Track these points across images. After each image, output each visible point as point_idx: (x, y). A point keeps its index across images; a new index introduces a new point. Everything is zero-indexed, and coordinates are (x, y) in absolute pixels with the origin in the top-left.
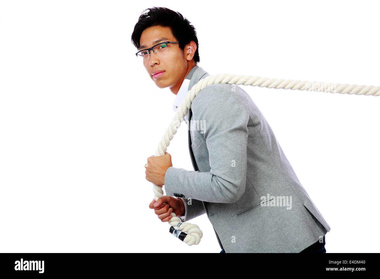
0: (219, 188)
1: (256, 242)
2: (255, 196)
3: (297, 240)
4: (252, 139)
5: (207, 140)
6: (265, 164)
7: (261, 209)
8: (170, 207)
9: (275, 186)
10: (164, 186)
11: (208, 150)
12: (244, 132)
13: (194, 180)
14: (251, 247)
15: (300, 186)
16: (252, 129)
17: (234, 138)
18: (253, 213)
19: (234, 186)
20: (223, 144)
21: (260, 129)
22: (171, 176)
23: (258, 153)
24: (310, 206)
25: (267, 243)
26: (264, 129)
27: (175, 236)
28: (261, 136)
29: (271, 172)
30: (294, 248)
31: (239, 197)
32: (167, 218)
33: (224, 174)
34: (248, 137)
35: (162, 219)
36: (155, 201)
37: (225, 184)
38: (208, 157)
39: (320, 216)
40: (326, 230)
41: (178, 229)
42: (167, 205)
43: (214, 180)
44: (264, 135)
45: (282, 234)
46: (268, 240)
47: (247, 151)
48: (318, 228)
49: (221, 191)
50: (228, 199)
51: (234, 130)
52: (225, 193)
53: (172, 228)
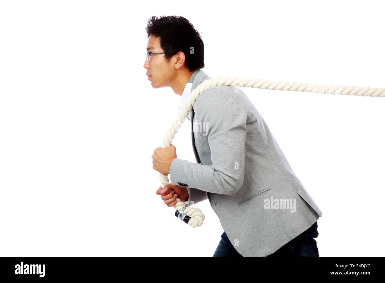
0: (220, 182)
1: (255, 228)
2: (254, 187)
3: (293, 226)
4: (250, 136)
5: (209, 137)
6: (262, 158)
7: (260, 198)
8: (175, 193)
9: (272, 177)
10: (169, 175)
11: (210, 146)
12: (242, 130)
13: (197, 173)
14: (251, 233)
15: (294, 176)
16: (249, 126)
17: (234, 136)
18: (252, 202)
19: (234, 180)
20: (223, 142)
21: (257, 127)
22: (176, 167)
23: (255, 148)
24: (304, 194)
25: (266, 229)
26: (260, 126)
27: (180, 219)
28: (259, 132)
29: (268, 164)
30: (290, 233)
31: (238, 189)
32: (173, 204)
33: (225, 169)
34: (247, 134)
35: (168, 204)
36: (161, 189)
37: (225, 179)
38: (210, 153)
39: (313, 203)
40: (318, 215)
41: (182, 213)
42: (172, 192)
43: (216, 174)
44: (261, 131)
45: (280, 220)
46: (266, 227)
47: (246, 147)
48: (311, 214)
49: (222, 184)
50: (228, 191)
51: (233, 128)
52: (225, 186)
53: (177, 212)
